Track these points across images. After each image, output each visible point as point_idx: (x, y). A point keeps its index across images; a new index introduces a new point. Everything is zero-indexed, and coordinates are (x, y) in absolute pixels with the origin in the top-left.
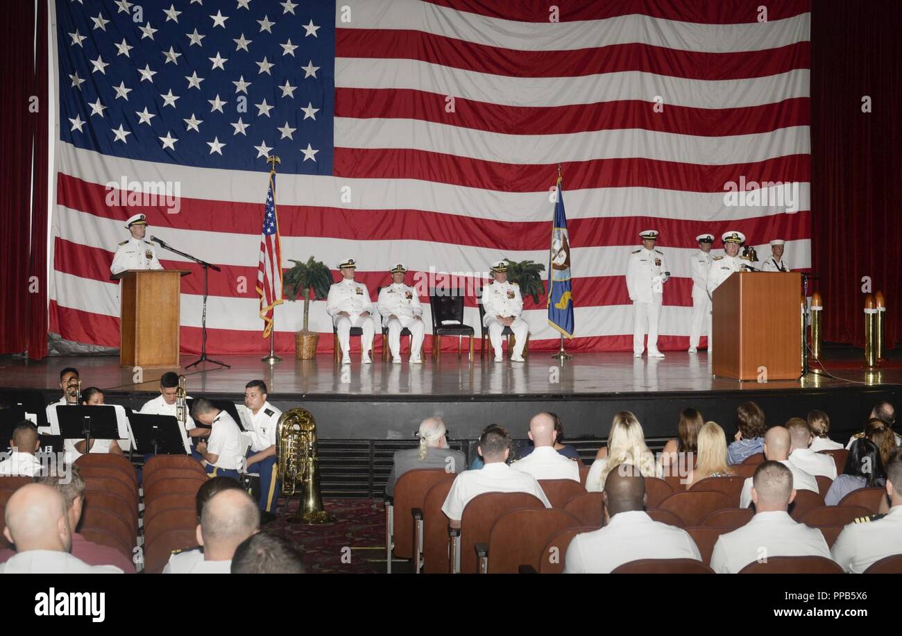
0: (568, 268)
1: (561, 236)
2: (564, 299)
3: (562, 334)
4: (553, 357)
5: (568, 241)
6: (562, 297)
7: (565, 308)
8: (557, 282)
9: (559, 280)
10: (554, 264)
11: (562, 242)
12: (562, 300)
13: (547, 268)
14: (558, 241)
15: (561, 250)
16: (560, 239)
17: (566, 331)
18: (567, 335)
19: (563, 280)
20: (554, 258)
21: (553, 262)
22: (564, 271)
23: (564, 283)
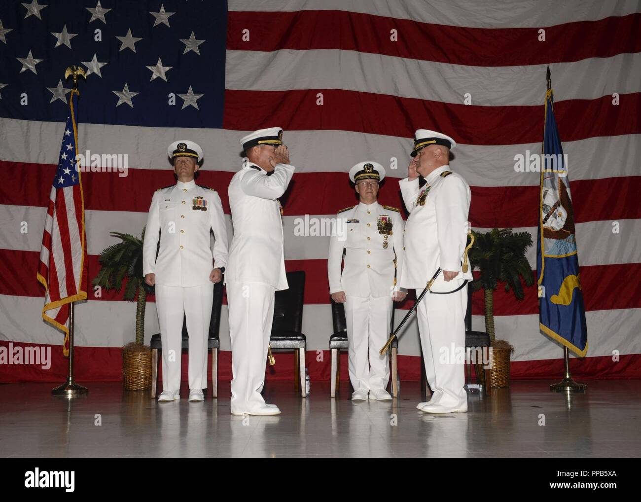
0: (571, 237)
1: (557, 185)
2: (567, 288)
3: (566, 351)
4: (552, 389)
5: (568, 190)
6: (563, 286)
7: (568, 303)
8: (552, 259)
9: (555, 256)
10: (546, 230)
11: (558, 192)
12: (563, 289)
13: (534, 238)
14: (551, 191)
15: (556, 206)
16: (554, 187)
17: (573, 343)
18: (576, 352)
19: (563, 256)
20: (546, 219)
21: (544, 226)
22: (563, 241)
23: (564, 262)
